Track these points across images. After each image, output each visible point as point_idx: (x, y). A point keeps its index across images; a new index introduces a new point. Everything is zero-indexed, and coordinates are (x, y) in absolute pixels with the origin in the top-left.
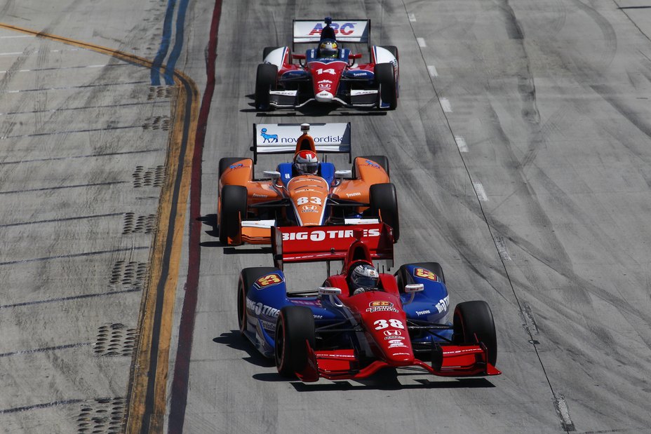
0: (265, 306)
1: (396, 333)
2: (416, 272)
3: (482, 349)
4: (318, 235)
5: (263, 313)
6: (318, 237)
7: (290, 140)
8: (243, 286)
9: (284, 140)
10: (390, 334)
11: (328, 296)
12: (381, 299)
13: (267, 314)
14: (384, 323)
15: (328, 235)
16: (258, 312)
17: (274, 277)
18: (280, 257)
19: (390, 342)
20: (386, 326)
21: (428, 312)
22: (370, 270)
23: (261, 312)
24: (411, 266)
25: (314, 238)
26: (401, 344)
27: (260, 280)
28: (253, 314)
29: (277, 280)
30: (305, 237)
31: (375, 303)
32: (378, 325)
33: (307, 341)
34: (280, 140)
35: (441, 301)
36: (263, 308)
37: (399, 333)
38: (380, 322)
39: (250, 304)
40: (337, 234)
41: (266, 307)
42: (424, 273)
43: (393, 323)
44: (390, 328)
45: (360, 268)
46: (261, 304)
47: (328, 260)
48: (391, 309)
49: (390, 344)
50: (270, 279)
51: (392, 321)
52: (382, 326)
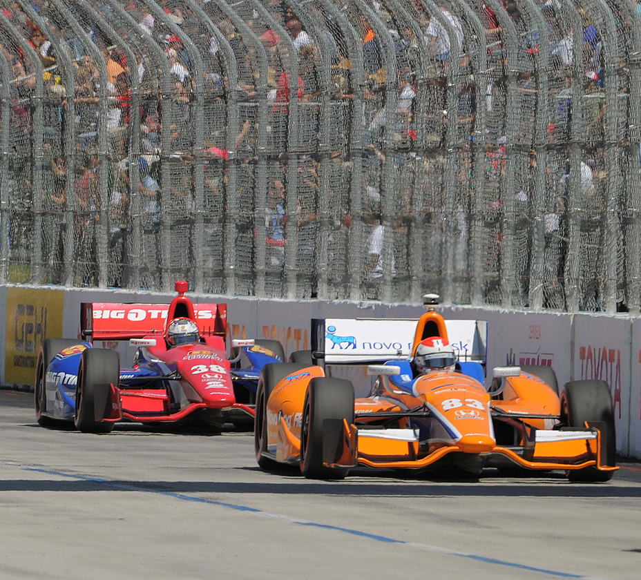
1: (216, 376)
7: (378, 346)
9: (367, 346)
14: (203, 368)
31: (194, 352)
34: (359, 346)
37: (219, 377)
40: (159, 314)
43: (214, 368)
48: (213, 357)
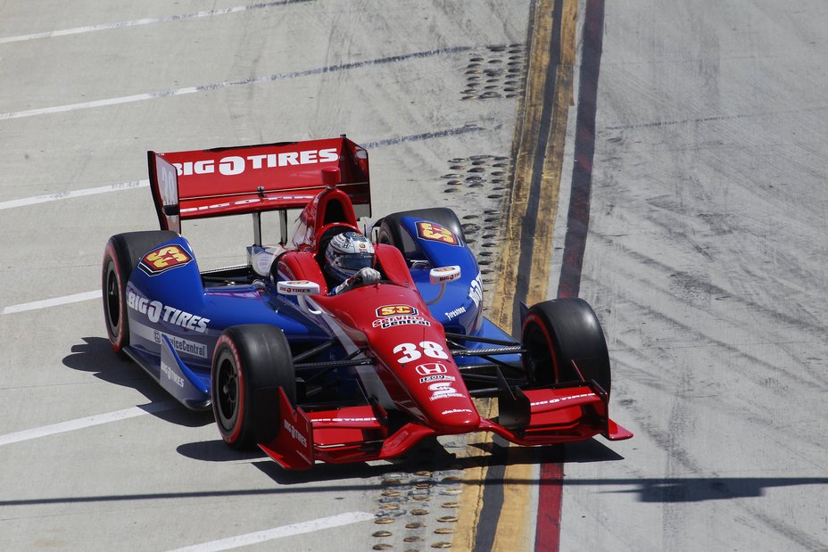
0: (166, 307)
1: (438, 369)
2: (420, 230)
3: (597, 394)
4: (232, 163)
5: (166, 319)
6: (232, 168)
8: (114, 266)
10: (428, 371)
11: (296, 296)
12: (394, 301)
13: (173, 321)
14: (412, 351)
15: (249, 164)
16: (155, 319)
17: (173, 250)
18: (174, 210)
19: (432, 387)
20: (416, 355)
21: (462, 310)
22: (359, 242)
23: (161, 318)
24: (408, 219)
25: (225, 170)
26: (452, 392)
27: (151, 258)
28: (144, 319)
29: (181, 258)
30: (211, 169)
31: (385, 310)
32: (401, 354)
33: (281, 388)
35: (474, 283)
36: (164, 311)
37: (442, 369)
38: (404, 349)
39: (135, 302)
40: (265, 162)
41: (169, 309)
42: (434, 232)
43: (428, 348)
44: (425, 359)
45: (339, 239)
46: (158, 305)
47: (256, 211)
48: (417, 320)
49: (433, 392)
50: (168, 255)
51: (425, 344)
52: (409, 356)
